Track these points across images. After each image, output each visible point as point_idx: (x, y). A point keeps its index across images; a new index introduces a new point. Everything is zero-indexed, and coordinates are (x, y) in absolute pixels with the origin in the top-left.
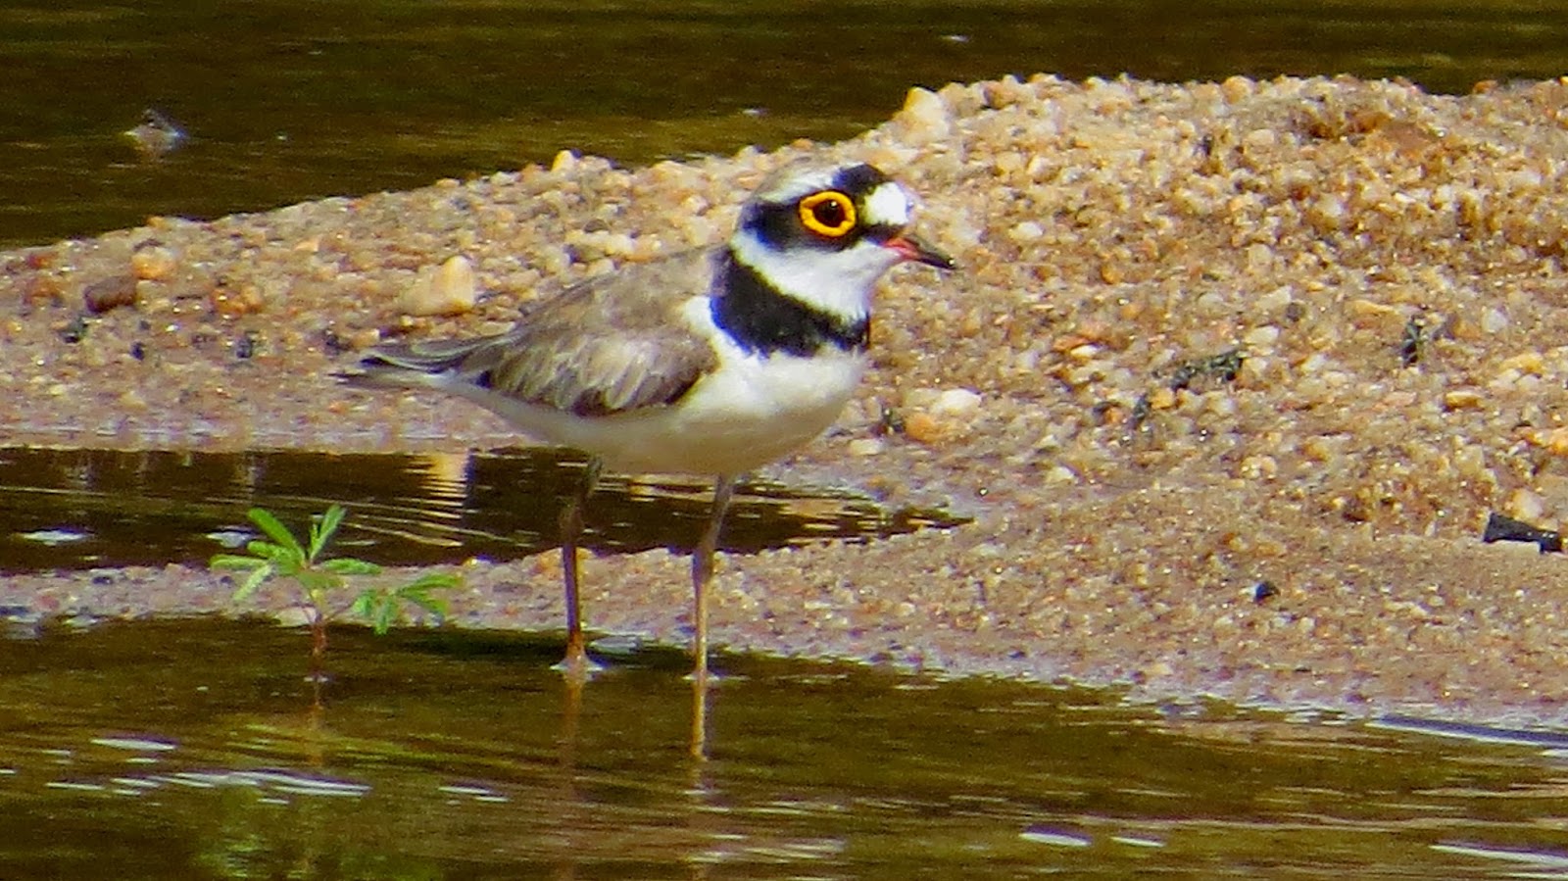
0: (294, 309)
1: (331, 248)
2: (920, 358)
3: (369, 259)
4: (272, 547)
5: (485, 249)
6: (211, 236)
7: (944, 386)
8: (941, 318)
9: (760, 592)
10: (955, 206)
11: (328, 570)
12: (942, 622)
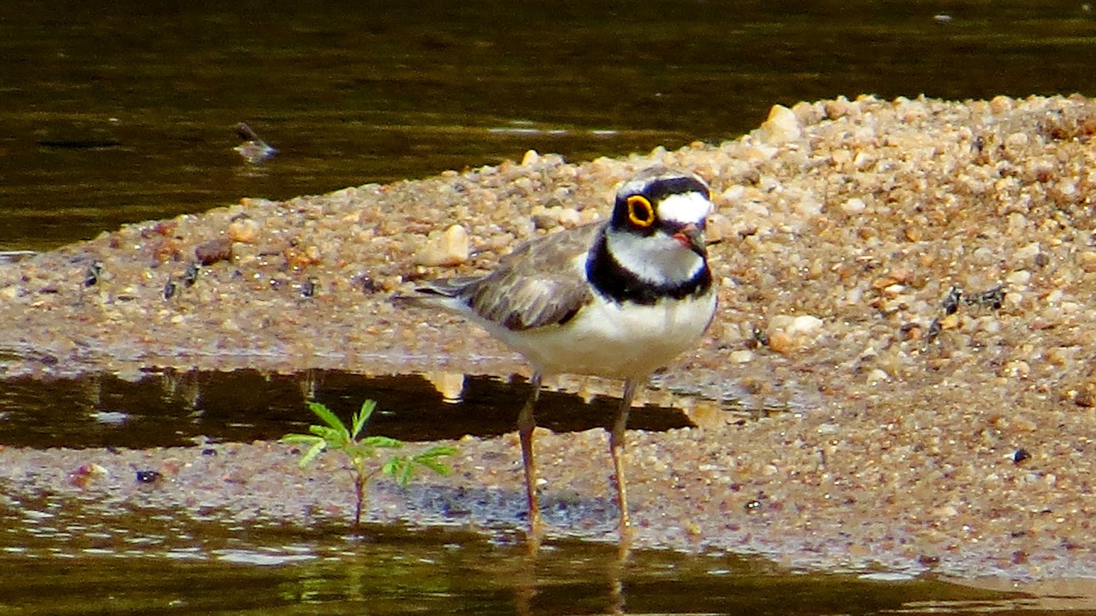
0: (343, 261)
1: (367, 220)
2: (780, 294)
3: (394, 226)
4: (326, 429)
5: (476, 220)
6: (285, 211)
7: (798, 313)
8: (794, 265)
9: (669, 458)
10: (804, 188)
11: (366, 444)
12: (796, 479)
